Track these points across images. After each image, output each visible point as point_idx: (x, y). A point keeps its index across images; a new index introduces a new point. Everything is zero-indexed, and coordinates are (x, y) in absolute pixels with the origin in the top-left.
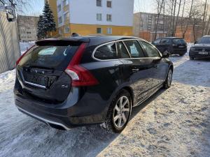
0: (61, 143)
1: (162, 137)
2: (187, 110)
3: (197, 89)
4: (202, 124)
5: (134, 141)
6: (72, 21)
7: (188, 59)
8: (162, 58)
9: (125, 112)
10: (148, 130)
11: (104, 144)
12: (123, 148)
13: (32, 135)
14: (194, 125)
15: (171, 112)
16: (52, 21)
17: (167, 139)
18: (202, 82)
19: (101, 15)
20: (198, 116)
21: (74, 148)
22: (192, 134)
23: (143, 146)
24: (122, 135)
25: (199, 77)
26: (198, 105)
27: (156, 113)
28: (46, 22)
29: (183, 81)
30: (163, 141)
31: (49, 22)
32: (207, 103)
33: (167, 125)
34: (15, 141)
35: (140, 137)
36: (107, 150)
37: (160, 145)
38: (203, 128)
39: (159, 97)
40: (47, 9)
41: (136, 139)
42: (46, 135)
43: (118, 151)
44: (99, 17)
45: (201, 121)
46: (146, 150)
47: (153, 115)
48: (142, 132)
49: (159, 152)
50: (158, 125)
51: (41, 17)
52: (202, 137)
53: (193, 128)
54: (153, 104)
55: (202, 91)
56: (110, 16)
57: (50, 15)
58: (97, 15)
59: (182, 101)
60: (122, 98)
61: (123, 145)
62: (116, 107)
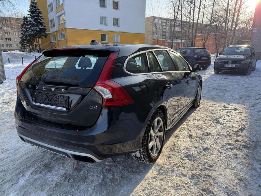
0: (84, 179)
1: (204, 164)
2: (224, 132)
3: (230, 107)
4: (244, 147)
5: (173, 171)
6: (68, 26)
7: (213, 73)
8: (192, 71)
9: (160, 137)
10: (187, 157)
11: (138, 177)
12: (162, 180)
13: (43, 173)
14: (236, 148)
15: (208, 134)
16: (41, 24)
17: (210, 166)
18: (234, 100)
19: (105, 18)
20: (238, 138)
21: (103, 185)
22: (235, 158)
23: (184, 176)
24: (158, 165)
25: (229, 94)
26: (235, 125)
27: (190, 136)
28: (33, 25)
29: (213, 98)
30: (207, 169)
31: (37, 25)
32: (244, 123)
33: (206, 149)
34: (22, 182)
35: (179, 166)
36: (143, 183)
37: (204, 173)
38: (246, 151)
39: (190, 118)
40: (34, 9)
41: (175, 169)
42: (62, 172)
43: (157, 183)
44: (103, 20)
45: (242, 144)
46: (189, 181)
47: (189, 140)
48: (180, 160)
49: (204, 181)
50: (196, 150)
51: (25, 19)
52: (246, 161)
53: (235, 151)
54: (185, 126)
55: (235, 109)
56: (117, 20)
57: (38, 16)
58: (101, 17)
59: (217, 121)
60: (156, 120)
61: (162, 177)
62: (152, 131)
